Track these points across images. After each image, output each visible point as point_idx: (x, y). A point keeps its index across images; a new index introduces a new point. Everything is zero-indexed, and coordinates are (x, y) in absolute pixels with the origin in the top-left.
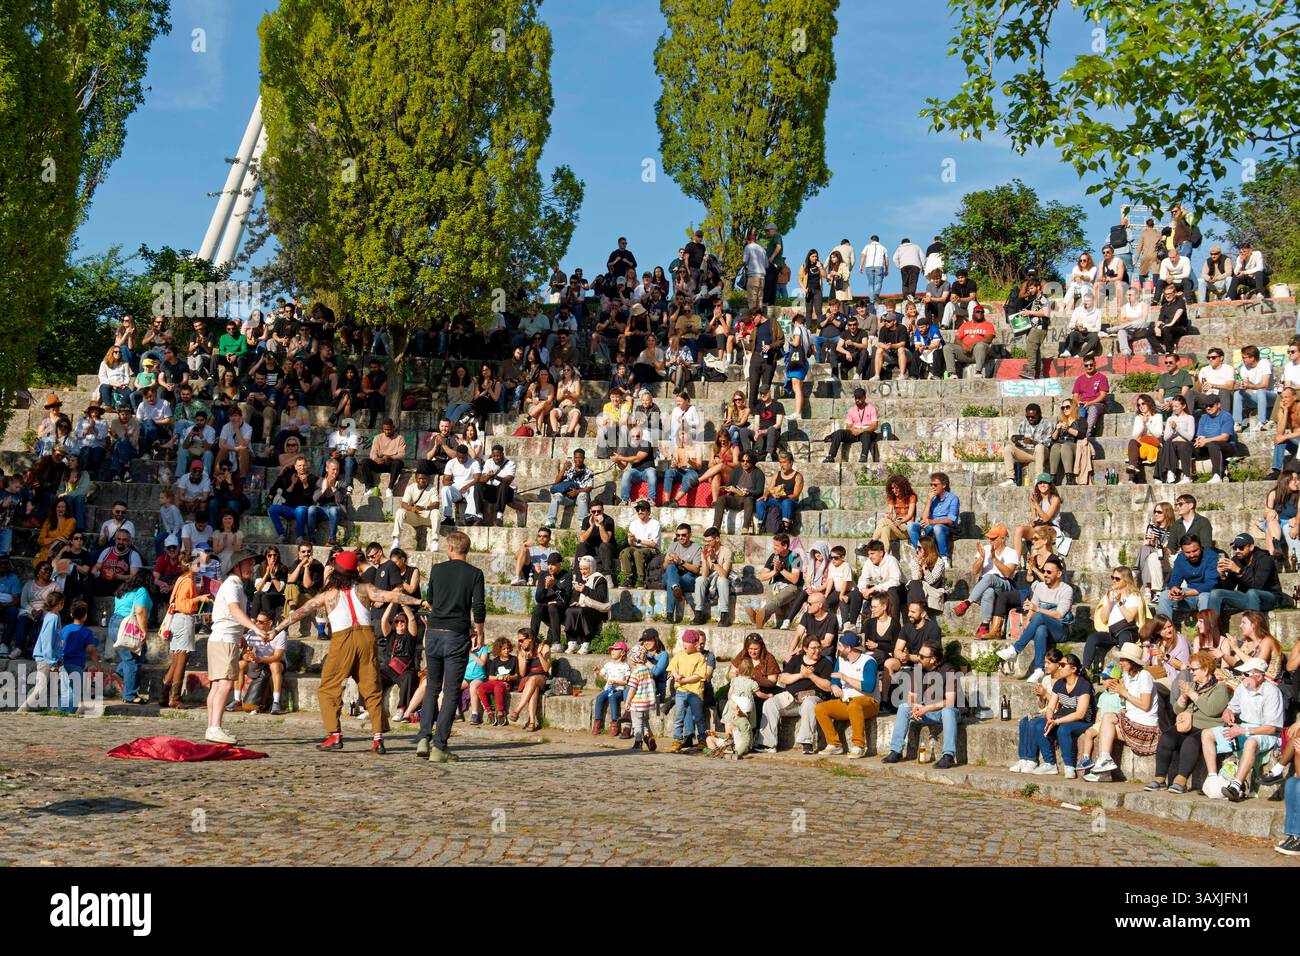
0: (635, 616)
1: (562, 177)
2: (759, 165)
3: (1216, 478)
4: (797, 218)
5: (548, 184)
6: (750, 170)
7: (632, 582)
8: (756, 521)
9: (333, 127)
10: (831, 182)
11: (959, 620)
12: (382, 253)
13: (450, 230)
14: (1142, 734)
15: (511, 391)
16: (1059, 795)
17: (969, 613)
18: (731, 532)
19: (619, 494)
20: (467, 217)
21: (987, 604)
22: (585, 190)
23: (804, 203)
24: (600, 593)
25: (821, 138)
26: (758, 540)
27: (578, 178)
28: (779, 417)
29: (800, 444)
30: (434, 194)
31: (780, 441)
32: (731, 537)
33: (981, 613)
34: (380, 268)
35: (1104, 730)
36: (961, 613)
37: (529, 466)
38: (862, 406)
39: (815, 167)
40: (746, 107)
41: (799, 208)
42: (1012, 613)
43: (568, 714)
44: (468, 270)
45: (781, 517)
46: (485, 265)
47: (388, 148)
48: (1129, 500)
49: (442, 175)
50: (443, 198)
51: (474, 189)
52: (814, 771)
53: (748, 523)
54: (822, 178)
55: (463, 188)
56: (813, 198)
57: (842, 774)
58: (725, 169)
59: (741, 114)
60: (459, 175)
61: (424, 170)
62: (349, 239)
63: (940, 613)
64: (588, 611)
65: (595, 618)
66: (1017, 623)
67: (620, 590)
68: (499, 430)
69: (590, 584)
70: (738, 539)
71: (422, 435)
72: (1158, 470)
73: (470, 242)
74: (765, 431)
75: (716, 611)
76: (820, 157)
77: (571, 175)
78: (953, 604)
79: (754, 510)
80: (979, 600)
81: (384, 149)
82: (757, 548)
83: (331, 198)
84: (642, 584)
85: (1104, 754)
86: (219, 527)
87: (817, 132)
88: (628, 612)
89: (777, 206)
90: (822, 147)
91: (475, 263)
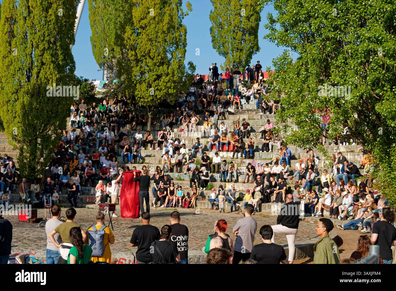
0: (215, 180)
1: (190, 64)
2: (240, 47)
3: (354, 143)
4: (251, 61)
5: (187, 66)
6: (238, 49)
7: (214, 172)
8: (244, 156)
9: (133, 56)
10: (260, 50)
11: (291, 181)
12: (147, 88)
13: (164, 82)
14: (327, 207)
15: (178, 119)
16: (310, 220)
17: (294, 179)
18: (237, 158)
19: (208, 148)
20: (168, 78)
21: (298, 177)
22: (196, 67)
23: (253, 56)
24: (207, 175)
25: (257, 38)
26: (244, 160)
27: (194, 64)
28: (248, 127)
29: (254, 133)
30: (159, 73)
31: (249, 132)
32: (237, 160)
33: (296, 179)
34: (146, 92)
35: (319, 206)
36: (291, 179)
37: (185, 140)
38: (269, 124)
39: (256, 47)
40: (236, 31)
41: (251, 58)
42: (303, 179)
43: (203, 205)
44: (168, 92)
45: (250, 154)
46: (172, 90)
47: (147, 62)
48: (333, 149)
49: (161, 67)
50: (162, 74)
51: (169, 71)
52: (259, 216)
53: (242, 156)
54: (258, 49)
55: (166, 71)
56: (255, 55)
57: (265, 217)
58: (230, 49)
59: (234, 33)
60: (165, 67)
61: (156, 67)
62: (138, 85)
63: (287, 179)
64: (205, 180)
65: (206, 182)
66: (304, 181)
67: (211, 174)
68: (175, 130)
69: (204, 174)
70: (239, 160)
71: (156, 132)
72: (341, 141)
73: (169, 85)
74: (245, 130)
75: (234, 179)
76: (257, 44)
77: (192, 64)
78: (290, 177)
79: (243, 152)
80: (296, 176)
81: (146, 62)
82: (244, 162)
83: (133, 74)
84: (217, 172)
85: (319, 211)
86: (112, 161)
87: (256, 37)
88: (213, 180)
89: (245, 59)
90: (257, 41)
91: (170, 89)
